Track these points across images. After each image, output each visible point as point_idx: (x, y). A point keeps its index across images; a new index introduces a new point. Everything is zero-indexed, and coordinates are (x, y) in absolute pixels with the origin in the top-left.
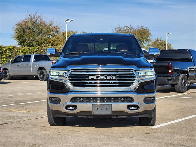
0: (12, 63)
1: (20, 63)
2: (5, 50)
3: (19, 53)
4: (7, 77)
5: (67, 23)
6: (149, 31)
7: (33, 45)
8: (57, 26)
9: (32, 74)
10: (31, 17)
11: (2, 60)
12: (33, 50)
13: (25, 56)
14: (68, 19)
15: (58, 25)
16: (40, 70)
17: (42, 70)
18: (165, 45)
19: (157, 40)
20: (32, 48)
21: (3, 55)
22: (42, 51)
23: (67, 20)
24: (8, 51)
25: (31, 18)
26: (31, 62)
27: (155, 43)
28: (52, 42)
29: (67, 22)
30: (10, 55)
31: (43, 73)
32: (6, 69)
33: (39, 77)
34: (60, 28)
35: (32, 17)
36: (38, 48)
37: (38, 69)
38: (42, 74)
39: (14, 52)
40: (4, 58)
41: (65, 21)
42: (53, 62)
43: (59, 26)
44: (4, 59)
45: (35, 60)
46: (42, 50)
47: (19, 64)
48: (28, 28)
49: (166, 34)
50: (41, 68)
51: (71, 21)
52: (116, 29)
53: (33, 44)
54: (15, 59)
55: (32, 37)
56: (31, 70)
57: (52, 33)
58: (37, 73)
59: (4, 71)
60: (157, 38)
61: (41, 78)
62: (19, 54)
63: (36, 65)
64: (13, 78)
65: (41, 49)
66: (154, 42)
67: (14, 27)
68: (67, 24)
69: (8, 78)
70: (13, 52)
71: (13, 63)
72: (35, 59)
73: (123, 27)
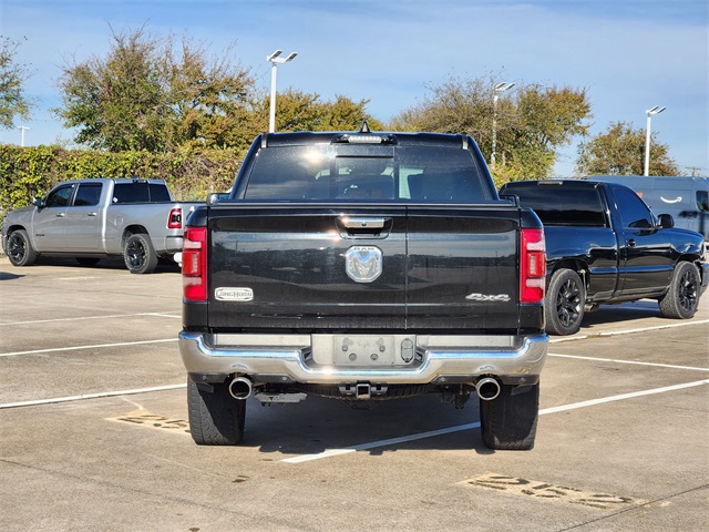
0: (41, 208)
1: (67, 208)
2: (23, 161)
3: (70, 171)
4: (22, 255)
5: (274, 64)
6: (586, 97)
7: (125, 147)
8: (241, 76)
9: (104, 246)
10: (121, 46)
11: (12, 195)
13: (83, 186)
14: (279, 53)
15: (244, 71)
16: (133, 236)
17: (137, 235)
18: (642, 150)
19: (617, 132)
20: (121, 154)
21: (13, 177)
22: (154, 167)
23: (276, 56)
24: (33, 165)
25: (123, 50)
26: (103, 206)
27: (605, 143)
28: (219, 131)
29: (277, 60)
30: (40, 177)
31: (140, 245)
32: (21, 228)
33: (127, 259)
34: (253, 82)
35: (127, 44)
36: (143, 157)
37: (123, 231)
38: (136, 248)
39: (54, 170)
40: (18, 188)
41: (269, 58)
42: (173, 210)
43: (248, 76)
44: (18, 194)
45: (116, 200)
46: (156, 164)
47: (64, 212)
48: (110, 86)
49: (647, 111)
50: (134, 229)
51: (291, 58)
52: (437, 91)
53: (124, 142)
54: (51, 195)
55: (121, 116)
56: (100, 235)
57: (222, 98)
58: (119, 247)
59: (13, 235)
60: (616, 124)
61: (132, 263)
62: (69, 176)
63: (118, 219)
64: (41, 259)
65: (154, 161)
66: (603, 139)
67: (62, 81)
68: (274, 69)
69: (25, 259)
70: (49, 170)
71: (43, 207)
72: (115, 195)
73: (465, 85)
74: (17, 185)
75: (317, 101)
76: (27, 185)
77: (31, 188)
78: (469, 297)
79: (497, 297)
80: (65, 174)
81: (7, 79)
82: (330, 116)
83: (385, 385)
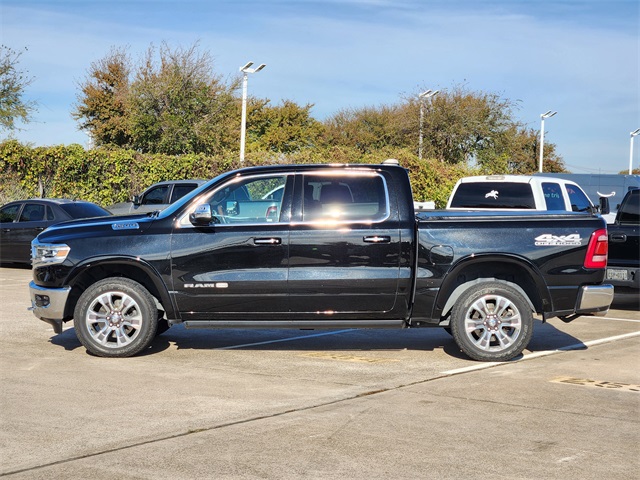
0: (136, 205)
2: (110, 165)
3: (146, 173)
5: (245, 74)
8: (214, 83)
11: (101, 193)
12: (186, 164)
13: (178, 186)
14: (251, 64)
21: (102, 178)
22: (209, 168)
23: (248, 67)
24: (118, 168)
29: (248, 70)
30: (123, 178)
39: (134, 171)
40: (105, 187)
41: (241, 68)
44: (106, 192)
46: (210, 165)
49: (542, 115)
51: (260, 69)
53: (182, 146)
54: (146, 194)
62: (146, 177)
65: (208, 163)
70: (130, 172)
71: (139, 205)
74: (105, 184)
75: (268, 105)
76: (112, 184)
77: (116, 187)
80: (142, 175)
81: (7, 85)
82: (279, 119)
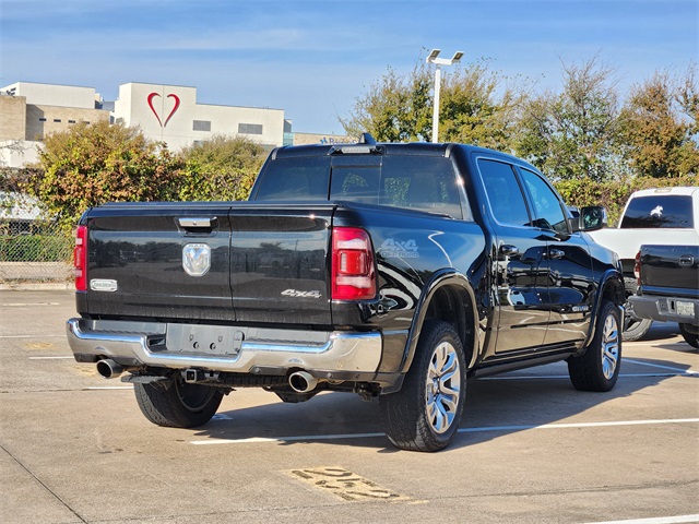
78: (284, 293)
79: (309, 294)
83: (216, 372)
